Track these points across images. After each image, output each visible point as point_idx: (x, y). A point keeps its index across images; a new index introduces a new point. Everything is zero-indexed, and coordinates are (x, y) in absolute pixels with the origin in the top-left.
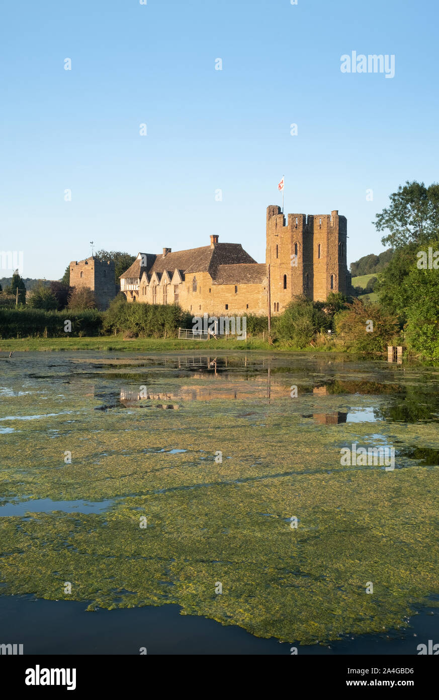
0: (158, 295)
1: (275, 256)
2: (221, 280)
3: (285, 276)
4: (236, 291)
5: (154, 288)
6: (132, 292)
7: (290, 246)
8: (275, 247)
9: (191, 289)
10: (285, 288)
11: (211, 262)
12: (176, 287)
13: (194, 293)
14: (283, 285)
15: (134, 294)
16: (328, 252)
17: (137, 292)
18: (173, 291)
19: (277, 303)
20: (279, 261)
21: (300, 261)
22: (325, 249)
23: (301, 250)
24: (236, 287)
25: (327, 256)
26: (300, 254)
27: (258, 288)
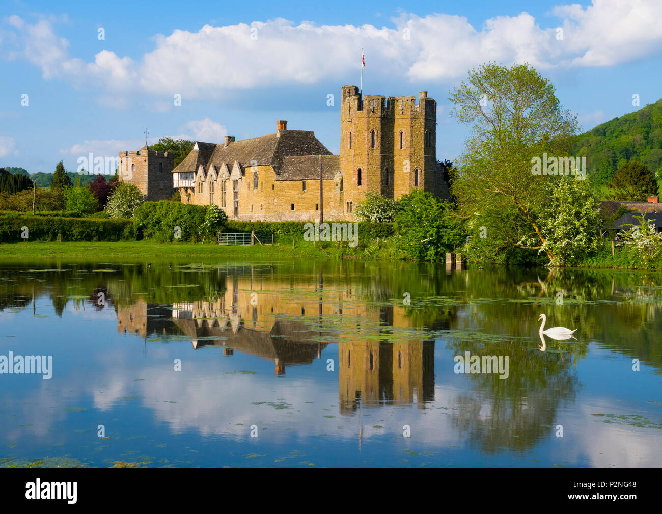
0: (215, 193)
1: (349, 146)
2: (286, 175)
3: (360, 171)
4: (304, 188)
5: (212, 184)
6: (186, 189)
7: (366, 134)
8: (349, 136)
9: (252, 185)
10: (360, 184)
11: (276, 153)
12: (235, 182)
13: (255, 190)
14: (357, 181)
15: (189, 191)
16: (412, 141)
17: (192, 189)
18: (232, 188)
19: (350, 202)
20: (352, 152)
21: (377, 152)
22: (409, 138)
23: (379, 139)
24: (304, 183)
25: (411, 147)
26: (377, 143)
27: (330, 185)
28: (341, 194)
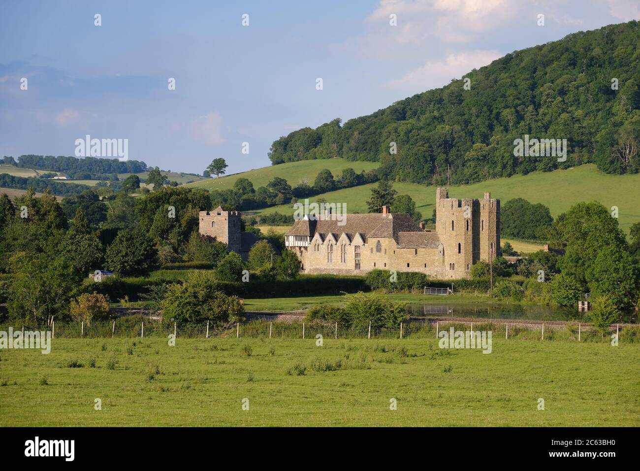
0: (334, 252)
1: (451, 229)
2: (404, 245)
3: (460, 244)
4: (416, 253)
5: (329, 247)
6: (300, 248)
7: (463, 222)
8: (451, 222)
9: (375, 250)
10: (459, 252)
11: (393, 229)
12: (356, 247)
13: (378, 254)
14: (458, 251)
15: (302, 249)
16: (489, 226)
17: (306, 248)
18: (354, 251)
19: (452, 263)
20: (454, 233)
21: (470, 233)
22: (488, 224)
23: (471, 225)
24: (416, 250)
25: (489, 229)
26: (470, 228)
27: (434, 252)
28: (444, 257)
